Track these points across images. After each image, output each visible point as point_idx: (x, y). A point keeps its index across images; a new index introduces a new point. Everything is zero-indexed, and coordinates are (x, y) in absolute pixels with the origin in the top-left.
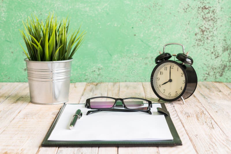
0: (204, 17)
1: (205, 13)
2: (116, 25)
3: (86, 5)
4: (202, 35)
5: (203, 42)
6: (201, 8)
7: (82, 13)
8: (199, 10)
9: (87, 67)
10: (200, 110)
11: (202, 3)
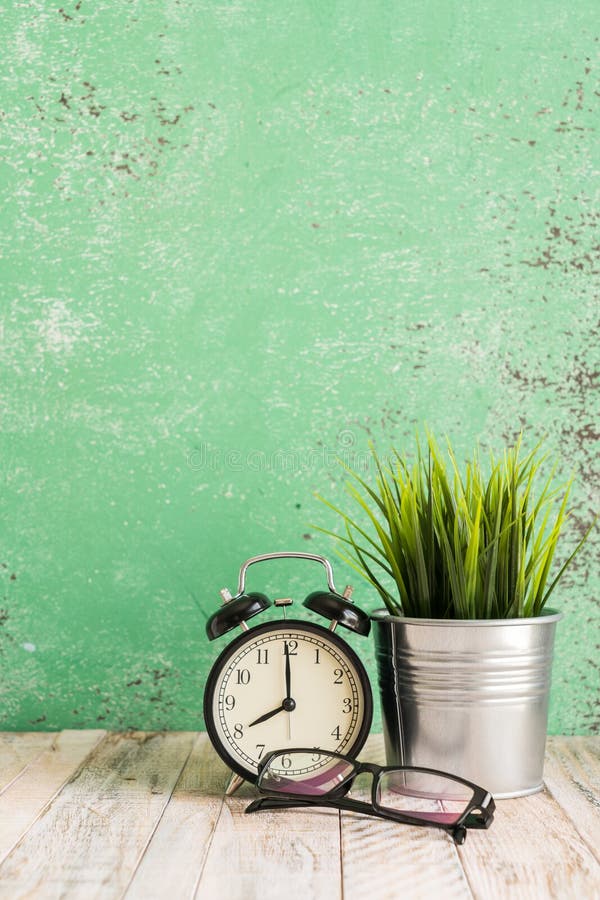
0: (587, 470)
1: (592, 453)
2: (229, 494)
3: (109, 411)
4: (578, 541)
5: (582, 571)
6: (572, 434)
7: (93, 443)
8: (567, 443)
9: (109, 666)
10: (568, 853)
11: (578, 413)
